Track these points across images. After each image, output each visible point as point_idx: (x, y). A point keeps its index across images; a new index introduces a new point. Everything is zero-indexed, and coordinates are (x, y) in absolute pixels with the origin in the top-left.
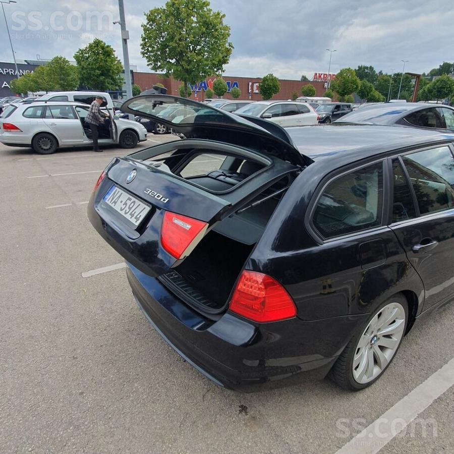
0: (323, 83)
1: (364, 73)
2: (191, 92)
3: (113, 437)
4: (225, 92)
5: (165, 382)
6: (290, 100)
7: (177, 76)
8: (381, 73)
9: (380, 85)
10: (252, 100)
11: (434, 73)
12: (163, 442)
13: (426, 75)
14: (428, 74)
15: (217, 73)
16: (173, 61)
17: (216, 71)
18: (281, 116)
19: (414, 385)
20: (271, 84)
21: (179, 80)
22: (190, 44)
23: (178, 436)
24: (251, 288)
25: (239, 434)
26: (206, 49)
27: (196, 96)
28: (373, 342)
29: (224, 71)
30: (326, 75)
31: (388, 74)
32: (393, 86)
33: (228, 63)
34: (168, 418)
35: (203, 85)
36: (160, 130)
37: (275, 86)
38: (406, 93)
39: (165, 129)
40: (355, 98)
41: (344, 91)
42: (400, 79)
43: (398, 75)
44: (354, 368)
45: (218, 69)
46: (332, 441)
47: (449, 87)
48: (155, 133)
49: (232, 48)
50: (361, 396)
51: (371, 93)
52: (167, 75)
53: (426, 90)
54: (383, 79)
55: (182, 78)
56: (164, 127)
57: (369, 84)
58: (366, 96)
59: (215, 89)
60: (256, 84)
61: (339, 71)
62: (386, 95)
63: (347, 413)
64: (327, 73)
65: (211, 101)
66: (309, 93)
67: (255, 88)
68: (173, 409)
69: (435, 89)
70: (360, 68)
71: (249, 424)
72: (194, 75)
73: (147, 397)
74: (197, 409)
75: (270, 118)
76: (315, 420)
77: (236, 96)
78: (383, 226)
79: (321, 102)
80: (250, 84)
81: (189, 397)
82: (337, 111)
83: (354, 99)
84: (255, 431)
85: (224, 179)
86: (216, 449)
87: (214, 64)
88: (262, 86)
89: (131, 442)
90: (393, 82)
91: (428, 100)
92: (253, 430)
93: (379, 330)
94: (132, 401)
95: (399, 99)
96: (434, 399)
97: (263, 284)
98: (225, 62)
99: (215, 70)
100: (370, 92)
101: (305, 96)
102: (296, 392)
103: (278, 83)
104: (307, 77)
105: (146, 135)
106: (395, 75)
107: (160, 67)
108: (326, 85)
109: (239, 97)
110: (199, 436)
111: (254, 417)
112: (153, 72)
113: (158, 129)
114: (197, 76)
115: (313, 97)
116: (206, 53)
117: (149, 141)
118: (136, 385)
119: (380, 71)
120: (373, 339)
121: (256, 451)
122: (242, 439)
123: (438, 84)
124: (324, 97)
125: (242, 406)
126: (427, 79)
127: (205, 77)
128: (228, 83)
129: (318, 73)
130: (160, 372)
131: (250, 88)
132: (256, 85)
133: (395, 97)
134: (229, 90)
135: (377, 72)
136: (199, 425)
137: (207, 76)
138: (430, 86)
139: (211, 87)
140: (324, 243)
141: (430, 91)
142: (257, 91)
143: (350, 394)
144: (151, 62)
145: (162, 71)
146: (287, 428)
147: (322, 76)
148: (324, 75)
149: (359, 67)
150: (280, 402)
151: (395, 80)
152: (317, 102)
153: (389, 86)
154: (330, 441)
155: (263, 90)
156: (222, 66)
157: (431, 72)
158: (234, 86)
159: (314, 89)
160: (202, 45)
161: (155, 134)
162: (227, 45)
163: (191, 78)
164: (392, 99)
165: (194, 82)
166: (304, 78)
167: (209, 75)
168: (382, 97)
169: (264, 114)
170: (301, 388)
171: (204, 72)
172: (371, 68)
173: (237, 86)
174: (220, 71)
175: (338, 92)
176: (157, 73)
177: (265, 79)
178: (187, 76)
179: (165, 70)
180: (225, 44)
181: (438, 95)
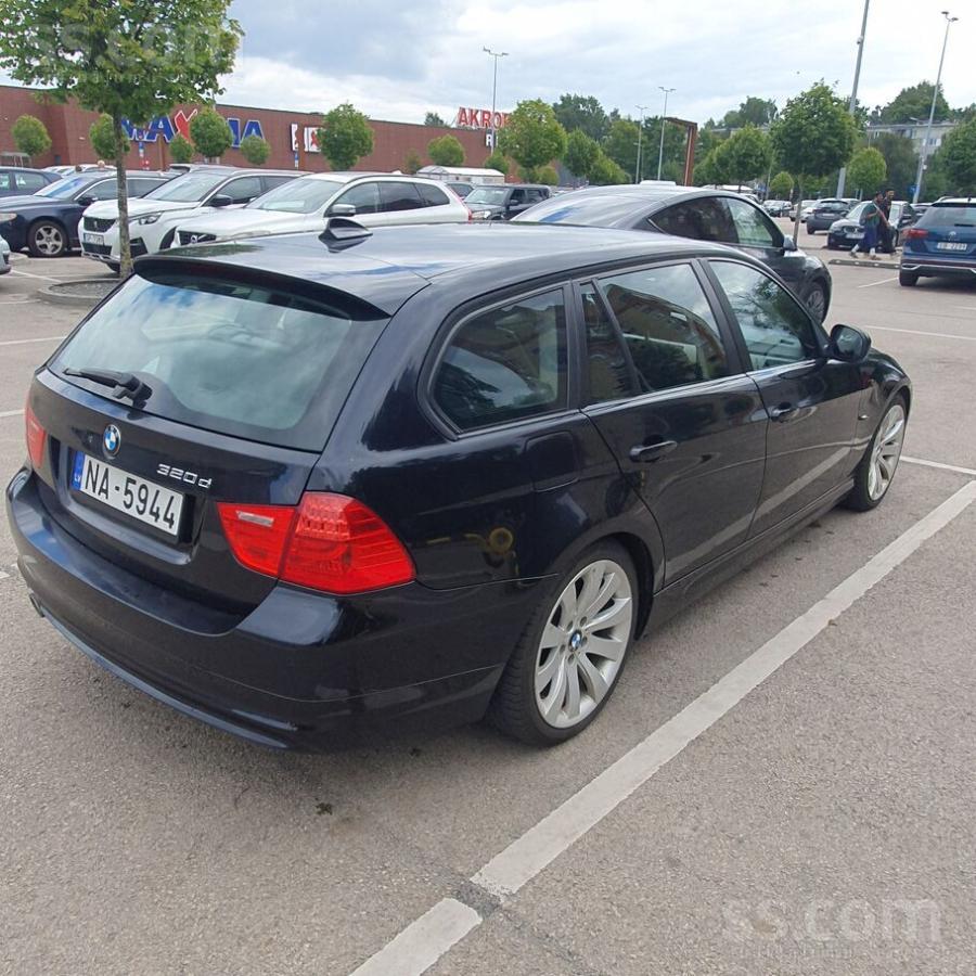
0: (483, 134)
1: (575, 112)
2: (128, 144)
3: (33, 900)
4: (227, 145)
5: (143, 789)
6: (398, 173)
7: (92, 97)
8: (615, 113)
9: (617, 143)
10: (301, 168)
11: (733, 121)
12: (154, 890)
13: (716, 124)
14: (720, 124)
15: (204, 96)
16: (76, 58)
17: (201, 91)
18: (379, 211)
19: (657, 724)
20: (350, 131)
21: (96, 109)
22: (122, 17)
23: (185, 874)
24: (322, 528)
25: (318, 850)
26: (168, 31)
27: (142, 155)
28: (574, 644)
29: (221, 92)
30: (489, 113)
31: (633, 119)
32: (646, 149)
33: (231, 71)
34: (158, 849)
35: (161, 125)
36: (45, 246)
37: (361, 138)
38: (674, 165)
39: (60, 244)
40: (560, 174)
41: (530, 156)
42: (660, 132)
43: (654, 121)
44: (538, 692)
45: (206, 87)
46: (503, 831)
47: (762, 155)
48: (31, 254)
49: (239, 35)
50: (559, 754)
51: (596, 163)
52: (61, 93)
53: (715, 159)
54: (623, 131)
55: (105, 106)
56: (57, 238)
57: (589, 141)
58: (584, 171)
59: (198, 137)
60: (311, 130)
61: (515, 108)
62: (631, 169)
63: (533, 784)
64: (491, 110)
65: (188, 169)
66: (448, 159)
67: (308, 139)
68: (168, 833)
69: (732, 157)
70: (566, 100)
71: (337, 831)
72: (139, 99)
73: (105, 821)
74: (224, 824)
75: (352, 215)
76: (471, 804)
77: (257, 160)
78: (571, 409)
79: (480, 181)
80: (295, 128)
81: (202, 806)
82: (516, 205)
83: (558, 176)
84: (351, 840)
85: (248, 339)
86: (272, 881)
87: (191, 72)
88: (325, 135)
89: (79, 901)
90: (646, 138)
91: (722, 184)
92: (347, 839)
93: (583, 621)
94: (70, 833)
95: (662, 179)
96: (689, 740)
97: (344, 517)
98: (224, 68)
99: (197, 87)
100: (592, 161)
101: (438, 164)
102: (432, 766)
103: (368, 130)
104: (441, 117)
105: (6, 257)
106: (648, 121)
107: (40, 72)
108: (489, 140)
109: (267, 160)
110: (232, 866)
111: (348, 819)
112: (19, 84)
113: (38, 243)
114: (148, 103)
115: (459, 166)
116: (168, 43)
117: (14, 275)
118: (72, 804)
119: (612, 111)
120: (573, 637)
121: (356, 869)
122: (325, 856)
123: (737, 146)
124: (486, 168)
125: (321, 806)
126: (717, 133)
127: (171, 104)
128: (234, 124)
129: (467, 107)
130: (128, 774)
131: (294, 139)
132: (309, 132)
133: (652, 176)
134: (237, 143)
135: (607, 112)
136: (232, 849)
137: (176, 103)
138: (722, 149)
139: (183, 132)
140: (459, 439)
141: (723, 162)
142: (314, 149)
143: (540, 754)
144: (10, 58)
145: (43, 83)
146: (415, 824)
147: (479, 117)
148: (484, 112)
149: (563, 99)
150: (401, 786)
151: (647, 131)
152: (469, 180)
153: (637, 146)
154: (499, 831)
155: (330, 146)
156: (215, 80)
157: (727, 117)
158: (249, 132)
159: (460, 147)
160: (157, 20)
161: (29, 257)
162: (226, 27)
163: (131, 107)
164: (645, 179)
165: (142, 115)
166: (433, 120)
167: (181, 100)
168: (622, 173)
169: (336, 206)
170: (442, 759)
171: (167, 90)
172: (593, 102)
173: (258, 132)
174: (210, 90)
175: (516, 157)
176: (29, 87)
177: (333, 117)
178: (121, 101)
179: (55, 81)
180: (220, 23)
181: (739, 172)
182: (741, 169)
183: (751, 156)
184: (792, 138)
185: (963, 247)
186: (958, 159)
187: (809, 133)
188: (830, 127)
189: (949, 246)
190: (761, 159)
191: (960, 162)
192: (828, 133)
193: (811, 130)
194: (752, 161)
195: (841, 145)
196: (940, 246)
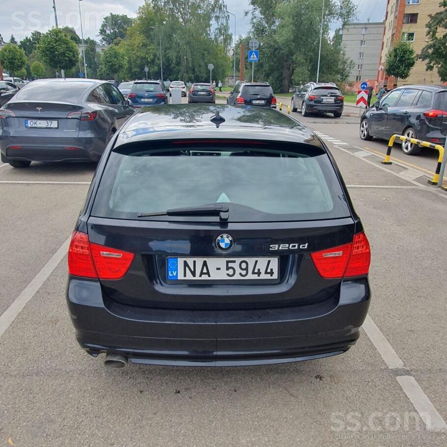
71: (336, 381)
92: (343, 381)
111: (331, 375)
125: (317, 377)
181: (11, 67)
182: (11, 65)
183: (15, 59)
184: (51, 51)
185: (151, 100)
186: (109, 62)
187: (58, 50)
188: (67, 48)
189: (146, 100)
190: (20, 60)
191: (111, 63)
192: (67, 50)
193: (59, 49)
194: (17, 61)
195: (74, 56)
196: (142, 100)
